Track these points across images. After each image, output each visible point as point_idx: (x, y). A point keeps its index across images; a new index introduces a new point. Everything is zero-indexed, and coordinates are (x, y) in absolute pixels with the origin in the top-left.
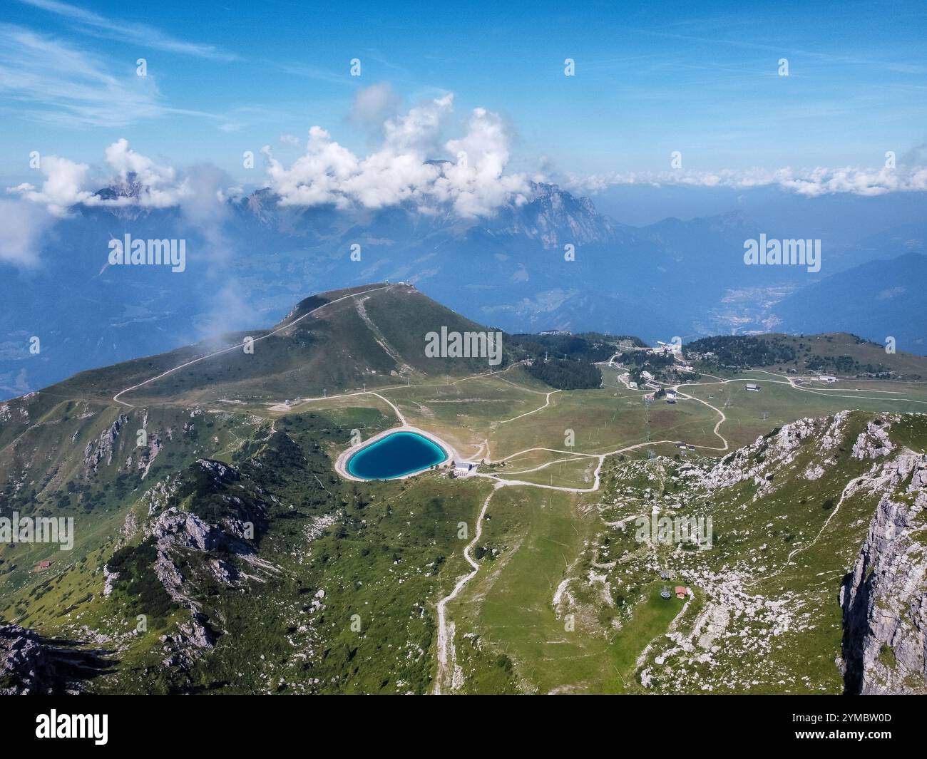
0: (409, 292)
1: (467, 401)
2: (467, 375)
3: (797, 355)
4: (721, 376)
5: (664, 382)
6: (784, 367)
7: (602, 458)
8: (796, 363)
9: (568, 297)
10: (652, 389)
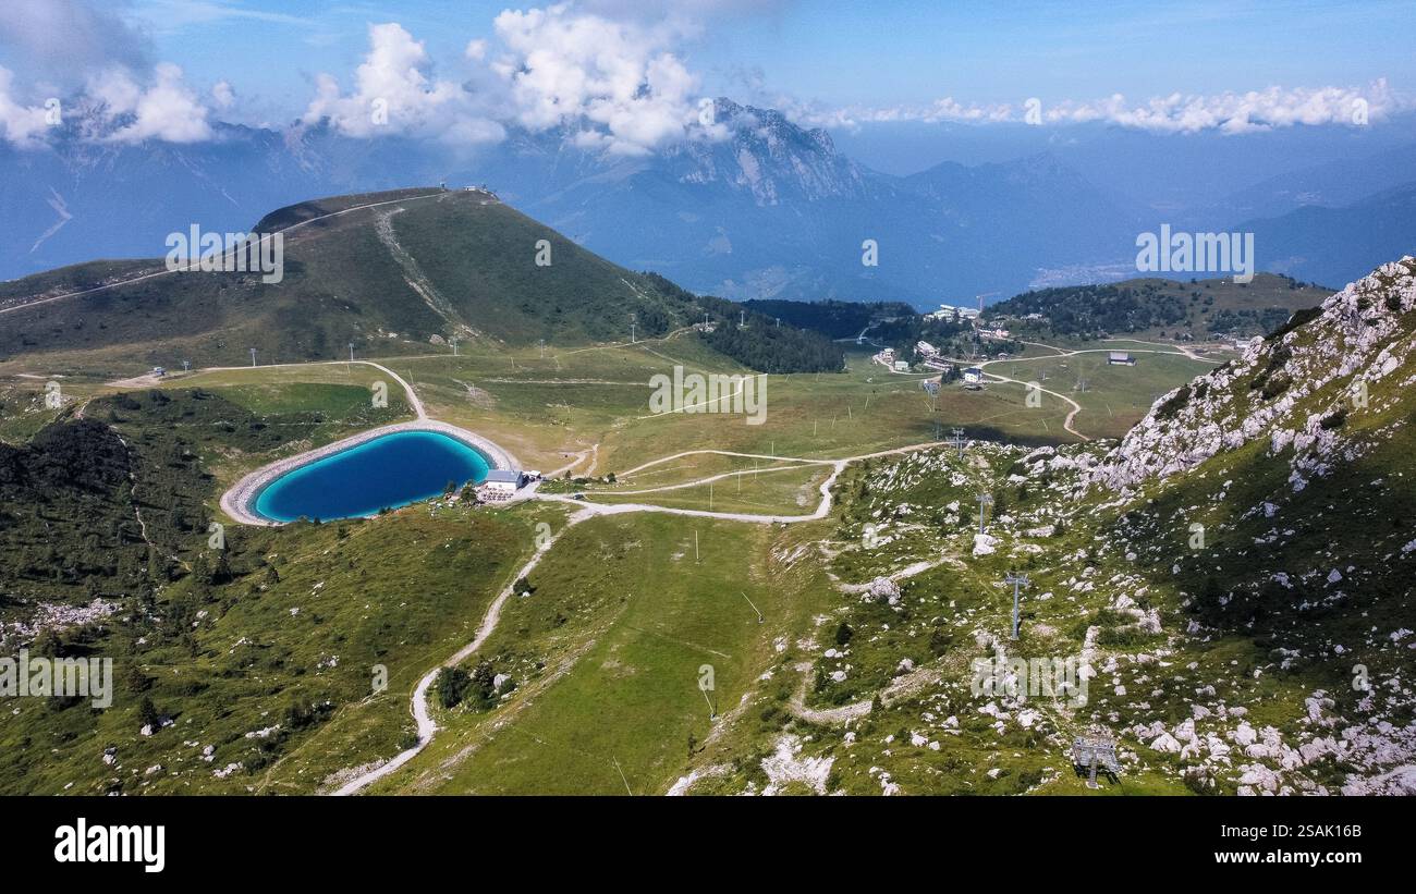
0: (484, 203)
1: (573, 382)
2: (585, 344)
3: (1189, 311)
4: (1059, 343)
5: (958, 358)
6: (1170, 331)
7: (840, 466)
8: (1189, 324)
9: (793, 277)
10: (935, 370)
